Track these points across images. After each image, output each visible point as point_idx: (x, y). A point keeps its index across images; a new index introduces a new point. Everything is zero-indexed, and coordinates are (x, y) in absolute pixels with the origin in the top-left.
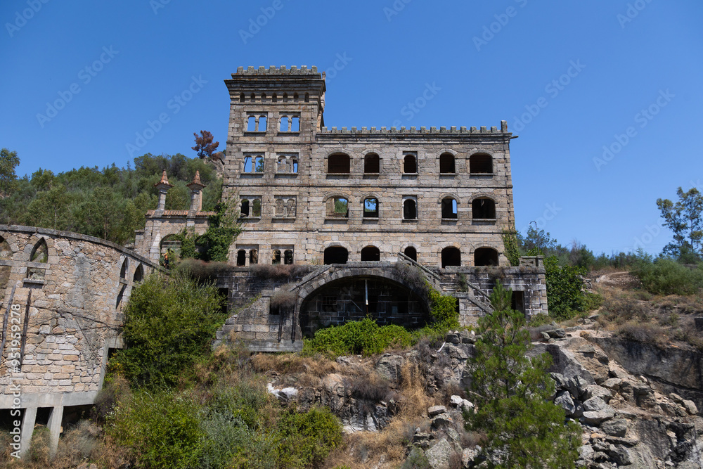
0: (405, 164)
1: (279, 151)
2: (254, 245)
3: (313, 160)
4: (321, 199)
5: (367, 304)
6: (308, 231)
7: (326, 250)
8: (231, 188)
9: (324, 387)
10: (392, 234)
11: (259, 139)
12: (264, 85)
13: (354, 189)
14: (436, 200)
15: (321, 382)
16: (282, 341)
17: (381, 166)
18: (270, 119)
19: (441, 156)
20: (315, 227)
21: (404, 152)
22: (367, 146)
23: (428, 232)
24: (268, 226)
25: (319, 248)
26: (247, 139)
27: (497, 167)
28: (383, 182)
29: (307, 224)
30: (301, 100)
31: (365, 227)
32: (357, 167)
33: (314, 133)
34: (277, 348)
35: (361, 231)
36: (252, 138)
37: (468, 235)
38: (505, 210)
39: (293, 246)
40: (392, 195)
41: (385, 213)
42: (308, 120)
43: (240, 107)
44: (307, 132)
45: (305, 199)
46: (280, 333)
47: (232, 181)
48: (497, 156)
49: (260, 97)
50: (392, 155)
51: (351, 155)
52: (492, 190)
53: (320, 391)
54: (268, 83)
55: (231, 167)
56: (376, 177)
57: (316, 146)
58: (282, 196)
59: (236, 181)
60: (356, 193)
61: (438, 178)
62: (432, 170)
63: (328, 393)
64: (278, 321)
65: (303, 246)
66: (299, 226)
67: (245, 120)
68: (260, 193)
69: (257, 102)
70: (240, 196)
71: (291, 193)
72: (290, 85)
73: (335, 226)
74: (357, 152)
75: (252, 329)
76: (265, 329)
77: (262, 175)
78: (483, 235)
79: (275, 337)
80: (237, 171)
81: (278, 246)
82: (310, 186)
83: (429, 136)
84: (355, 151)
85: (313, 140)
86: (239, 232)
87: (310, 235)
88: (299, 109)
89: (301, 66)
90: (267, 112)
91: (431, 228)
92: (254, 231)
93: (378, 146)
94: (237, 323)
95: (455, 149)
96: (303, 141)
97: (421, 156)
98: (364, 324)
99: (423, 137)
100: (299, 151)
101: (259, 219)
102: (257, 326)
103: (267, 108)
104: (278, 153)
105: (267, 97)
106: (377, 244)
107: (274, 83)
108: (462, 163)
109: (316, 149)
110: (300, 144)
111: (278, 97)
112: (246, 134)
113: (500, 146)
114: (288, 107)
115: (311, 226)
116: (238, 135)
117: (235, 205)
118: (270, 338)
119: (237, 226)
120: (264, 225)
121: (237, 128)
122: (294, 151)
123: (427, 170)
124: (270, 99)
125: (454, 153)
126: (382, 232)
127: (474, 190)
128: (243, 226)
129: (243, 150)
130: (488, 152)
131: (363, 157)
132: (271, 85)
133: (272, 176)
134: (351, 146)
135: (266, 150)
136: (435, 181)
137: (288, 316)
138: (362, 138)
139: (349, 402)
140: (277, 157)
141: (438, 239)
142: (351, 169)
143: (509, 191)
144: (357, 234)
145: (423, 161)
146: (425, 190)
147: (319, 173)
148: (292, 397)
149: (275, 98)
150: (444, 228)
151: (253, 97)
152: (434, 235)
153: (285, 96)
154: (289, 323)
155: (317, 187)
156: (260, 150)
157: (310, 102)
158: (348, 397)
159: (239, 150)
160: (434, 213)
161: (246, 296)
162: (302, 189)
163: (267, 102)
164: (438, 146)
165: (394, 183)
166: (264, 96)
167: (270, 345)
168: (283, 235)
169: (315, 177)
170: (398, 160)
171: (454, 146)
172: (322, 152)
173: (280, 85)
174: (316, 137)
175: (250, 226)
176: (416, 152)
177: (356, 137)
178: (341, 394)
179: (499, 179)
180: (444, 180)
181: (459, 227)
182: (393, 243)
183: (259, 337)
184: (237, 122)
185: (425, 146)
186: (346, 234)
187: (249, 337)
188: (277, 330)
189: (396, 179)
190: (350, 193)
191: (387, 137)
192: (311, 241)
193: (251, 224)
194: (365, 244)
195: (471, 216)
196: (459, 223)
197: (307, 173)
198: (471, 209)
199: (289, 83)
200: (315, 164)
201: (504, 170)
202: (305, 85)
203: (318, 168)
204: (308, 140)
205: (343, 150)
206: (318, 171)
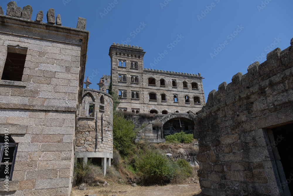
0: (173, 83)
1: (131, 74)
2: (125, 108)
3: (144, 79)
4: (147, 93)
5: (181, 127)
6: (144, 104)
7: (151, 111)
8: (115, 86)
9: (180, 153)
10: (171, 106)
11: (124, 70)
12: (125, 51)
13: (158, 90)
14: (183, 96)
15: (178, 151)
16: (159, 139)
17: (165, 83)
18: (127, 63)
19: (183, 82)
20: (146, 102)
21: (172, 79)
22: (160, 76)
23: (182, 106)
24: (130, 101)
25: (148, 110)
26: (119, 69)
27: (199, 87)
28: (167, 89)
29: (143, 101)
30: (137, 57)
31: (162, 103)
32: (158, 83)
33: (143, 70)
34: (157, 141)
35: (161, 105)
36: (121, 69)
37: (193, 108)
38: (203, 101)
39: (139, 109)
40: (170, 93)
41: (168, 99)
42: (140, 65)
43: (116, 57)
44: (141, 69)
45: (142, 93)
46: (157, 136)
47: (115, 84)
48: (199, 84)
49: (123, 55)
50: (168, 80)
51: (156, 78)
52: (198, 94)
53: (179, 154)
54: (126, 50)
55: (115, 79)
56: (164, 87)
57: (144, 74)
58: (134, 91)
59: (117, 84)
60: (158, 92)
61: (183, 89)
62: (181, 86)
63: (182, 154)
64: (156, 132)
65: (143, 109)
66: (141, 102)
67: (118, 62)
68: (126, 89)
69: (122, 56)
70: (119, 89)
71: (137, 90)
72: (134, 52)
73: (153, 102)
74: (158, 78)
75: (148, 135)
76: (152, 135)
77: (126, 82)
78: (198, 108)
79: (156, 138)
80: (117, 80)
81: (134, 109)
82: (143, 88)
83: (179, 75)
84: (157, 77)
85: (143, 72)
86: (119, 103)
87: (145, 105)
88: (137, 60)
89: (136, 46)
90: (126, 60)
91: (182, 105)
92: (125, 103)
93: (164, 76)
94: (143, 133)
95: (187, 80)
96: (139, 72)
97: (177, 81)
98: (182, 133)
99: (178, 75)
100: (138, 75)
101: (127, 99)
102: (150, 134)
103: (126, 59)
104: (131, 75)
105: (126, 55)
106: (167, 110)
107: (128, 50)
108: (189, 85)
109: (144, 75)
110: (138, 73)
111: (129, 55)
112: (119, 67)
113: (199, 81)
114: (133, 59)
115: (145, 102)
116: (116, 67)
117: (117, 93)
118: (154, 138)
119: (118, 100)
120: (128, 101)
121: (116, 65)
122: (137, 75)
123: (180, 86)
124: (126, 56)
125: (187, 81)
126: (168, 106)
127: (194, 94)
128: (120, 101)
129: (118, 73)
130: (196, 82)
131: (160, 80)
132: (127, 51)
133: (130, 83)
134: (155, 75)
135: (127, 74)
136: (182, 90)
137: (159, 130)
138: (159, 73)
139: (188, 157)
140: (131, 77)
141: (185, 109)
142: (156, 84)
143: (203, 95)
144: (160, 106)
145: (178, 83)
146: (179, 92)
147: (146, 84)
148: (171, 156)
149: (128, 55)
150: (186, 105)
151: (120, 54)
152: (184, 107)
153: (132, 56)
154: (160, 133)
155: (145, 88)
156: (124, 74)
157: (141, 59)
158: (188, 155)
159: (117, 73)
160: (183, 100)
161: (138, 124)
162: (141, 89)
163: (125, 57)
164: (182, 79)
165: (170, 89)
166: (124, 54)
167: (155, 140)
168: (135, 105)
169: (145, 85)
170: (171, 82)
171: (187, 79)
172: (146, 77)
173: (130, 51)
174: (144, 71)
175: (123, 101)
176: (176, 80)
177: (157, 73)
178: (186, 154)
179: (200, 91)
180: (185, 90)
181: (191, 105)
182: (172, 109)
183: (150, 138)
184: (115, 62)
185: (179, 78)
186: (156, 106)
187: (147, 138)
188: (156, 135)
189: (170, 88)
190: (156, 91)
191: (167, 74)
192: (145, 107)
193: (124, 100)
194: (163, 110)
195: (194, 102)
196: (191, 104)
197: (142, 83)
198: (193, 100)
199: (133, 51)
200: (144, 80)
201: (201, 88)
202: (139, 53)
203: (145, 82)
204: (141, 72)
205: (153, 77)
206: (145, 83)
